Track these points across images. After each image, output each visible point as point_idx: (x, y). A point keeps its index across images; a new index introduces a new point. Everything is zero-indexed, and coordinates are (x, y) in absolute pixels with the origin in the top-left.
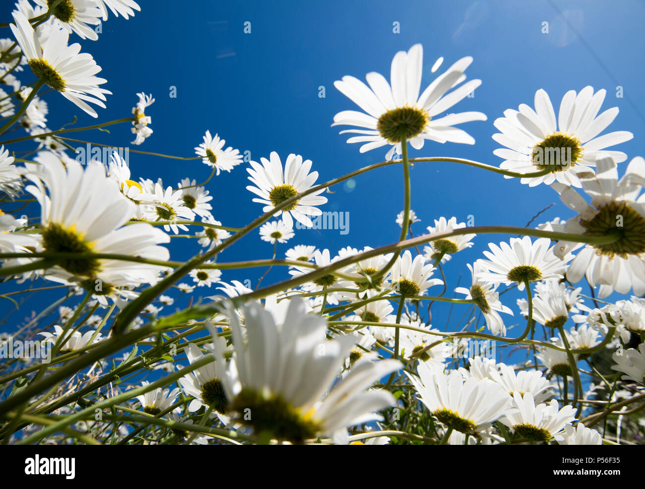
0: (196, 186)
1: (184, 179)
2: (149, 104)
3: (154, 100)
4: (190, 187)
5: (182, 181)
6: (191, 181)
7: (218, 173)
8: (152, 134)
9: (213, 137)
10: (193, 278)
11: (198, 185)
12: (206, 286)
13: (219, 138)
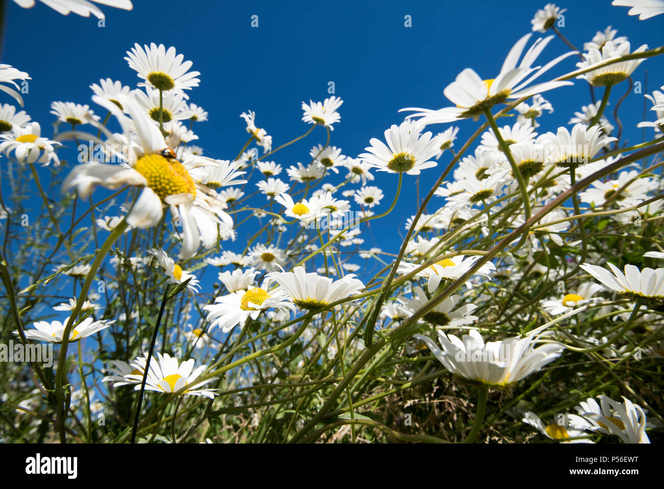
0: (324, 149)
1: (312, 148)
2: (253, 119)
3: (254, 113)
4: (320, 152)
5: (312, 150)
6: (318, 147)
7: (332, 129)
8: (272, 139)
9: (309, 104)
10: (363, 205)
11: (324, 147)
12: (376, 205)
13: (315, 104)
